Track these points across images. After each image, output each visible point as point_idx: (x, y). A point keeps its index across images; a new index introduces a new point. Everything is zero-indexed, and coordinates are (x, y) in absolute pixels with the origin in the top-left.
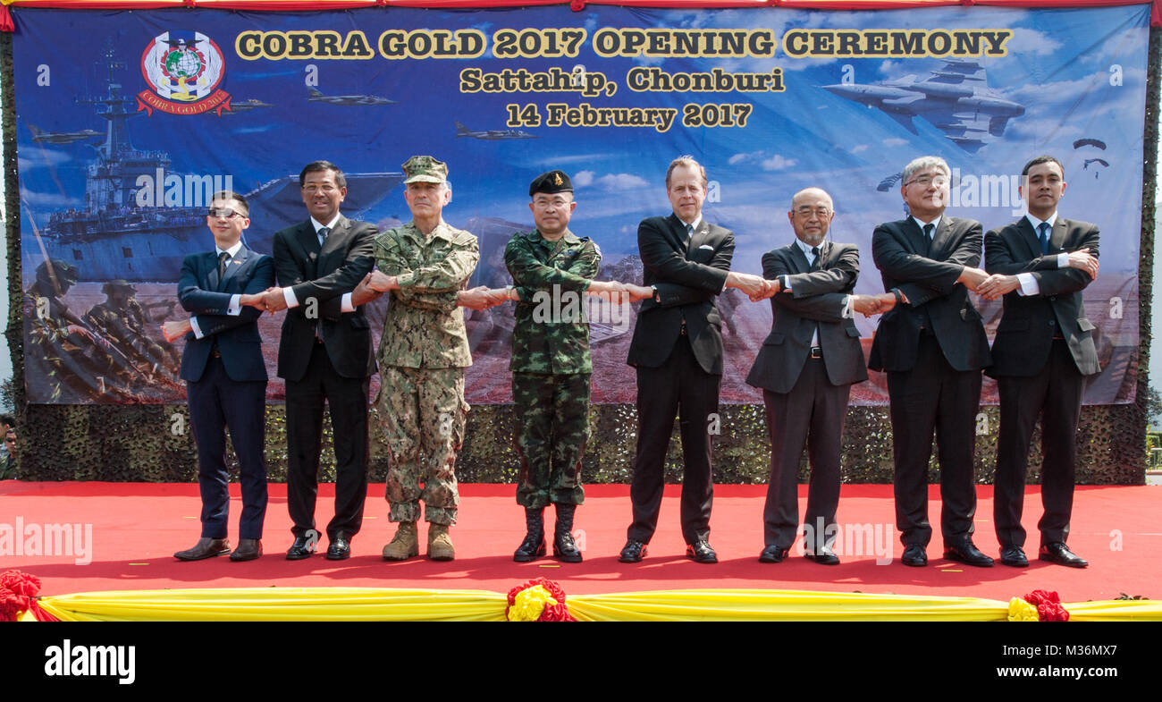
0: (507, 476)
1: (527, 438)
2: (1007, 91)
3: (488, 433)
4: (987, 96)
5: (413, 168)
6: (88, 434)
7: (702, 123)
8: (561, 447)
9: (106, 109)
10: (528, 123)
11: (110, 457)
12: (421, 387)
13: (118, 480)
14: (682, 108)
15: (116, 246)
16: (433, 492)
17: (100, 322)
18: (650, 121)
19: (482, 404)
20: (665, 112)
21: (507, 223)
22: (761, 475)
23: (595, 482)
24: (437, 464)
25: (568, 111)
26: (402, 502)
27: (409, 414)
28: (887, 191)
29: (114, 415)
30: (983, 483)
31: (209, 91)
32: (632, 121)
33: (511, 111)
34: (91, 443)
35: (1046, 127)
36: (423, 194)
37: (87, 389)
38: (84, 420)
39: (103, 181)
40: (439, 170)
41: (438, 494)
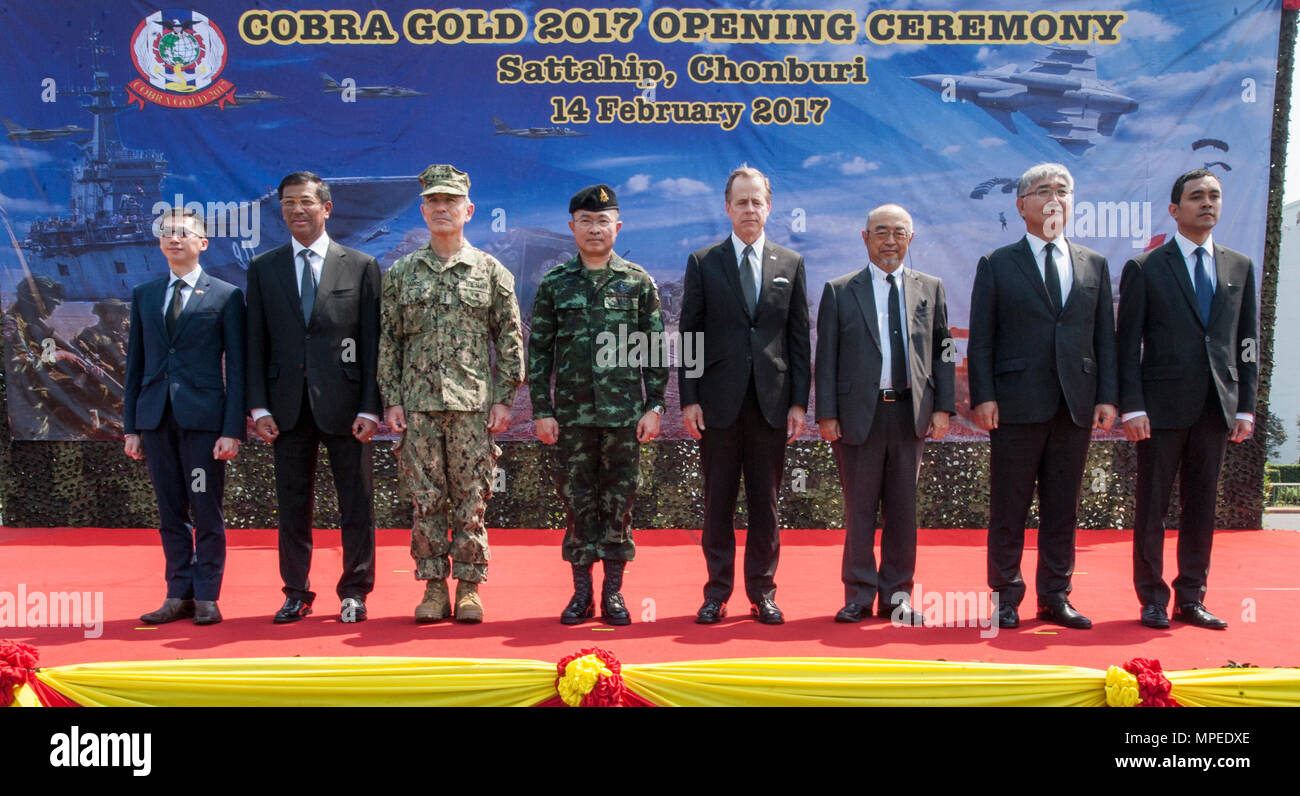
0: (554, 521)
1: (572, 487)
2: (1120, 84)
3: (532, 472)
4: (1097, 89)
5: (431, 179)
6: (82, 474)
7: (773, 119)
8: (608, 497)
9: (91, 101)
10: (575, 119)
11: (107, 501)
12: (448, 430)
13: (117, 526)
14: (751, 101)
15: (108, 260)
16: (461, 547)
17: (91, 347)
18: (714, 118)
19: (525, 441)
20: (732, 106)
21: (552, 234)
22: (837, 520)
23: (653, 528)
24: (465, 515)
25: (621, 105)
26: (430, 558)
27: (436, 461)
28: (982, 198)
29: (111, 453)
30: (1083, 528)
31: (209, 81)
32: (694, 117)
33: (556, 105)
34: (86, 483)
35: (1160, 125)
36: (443, 207)
37: (78, 423)
38: (77, 458)
39: (91, 185)
40: (461, 181)
41: (466, 548)
